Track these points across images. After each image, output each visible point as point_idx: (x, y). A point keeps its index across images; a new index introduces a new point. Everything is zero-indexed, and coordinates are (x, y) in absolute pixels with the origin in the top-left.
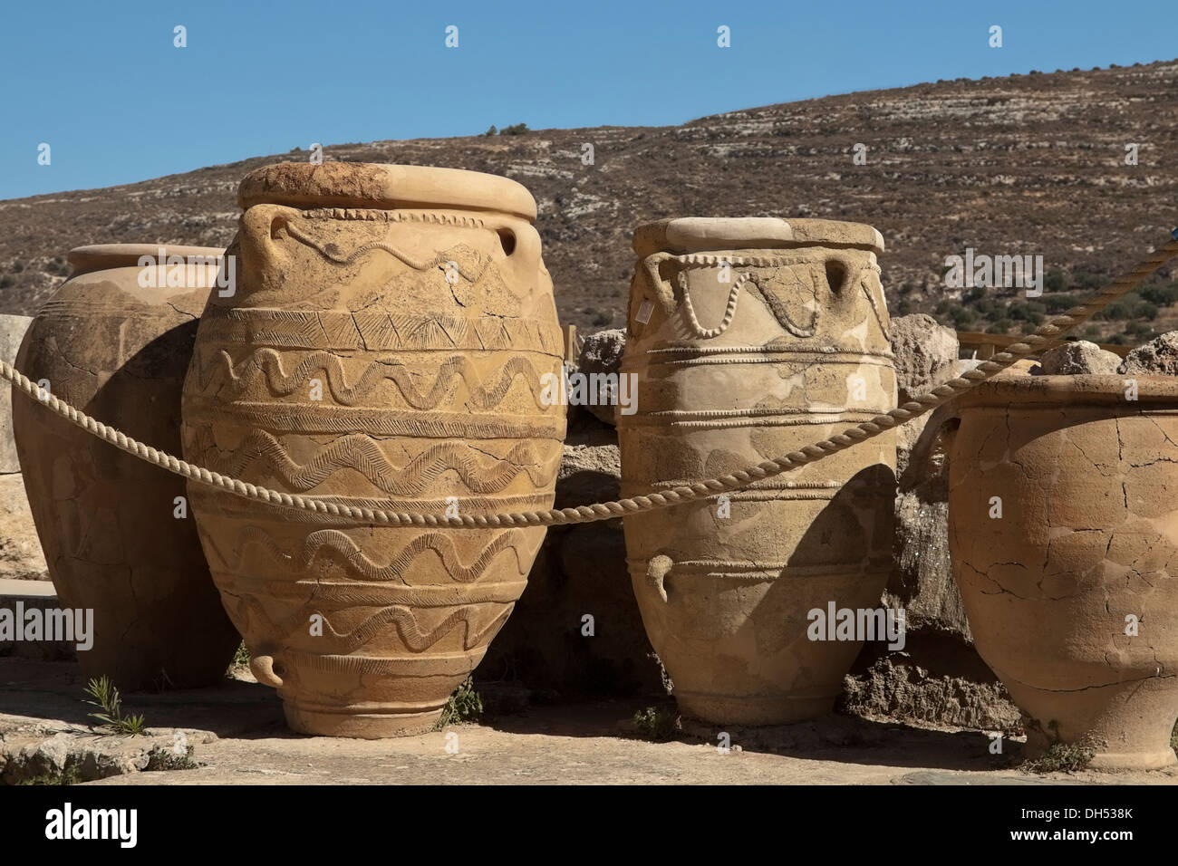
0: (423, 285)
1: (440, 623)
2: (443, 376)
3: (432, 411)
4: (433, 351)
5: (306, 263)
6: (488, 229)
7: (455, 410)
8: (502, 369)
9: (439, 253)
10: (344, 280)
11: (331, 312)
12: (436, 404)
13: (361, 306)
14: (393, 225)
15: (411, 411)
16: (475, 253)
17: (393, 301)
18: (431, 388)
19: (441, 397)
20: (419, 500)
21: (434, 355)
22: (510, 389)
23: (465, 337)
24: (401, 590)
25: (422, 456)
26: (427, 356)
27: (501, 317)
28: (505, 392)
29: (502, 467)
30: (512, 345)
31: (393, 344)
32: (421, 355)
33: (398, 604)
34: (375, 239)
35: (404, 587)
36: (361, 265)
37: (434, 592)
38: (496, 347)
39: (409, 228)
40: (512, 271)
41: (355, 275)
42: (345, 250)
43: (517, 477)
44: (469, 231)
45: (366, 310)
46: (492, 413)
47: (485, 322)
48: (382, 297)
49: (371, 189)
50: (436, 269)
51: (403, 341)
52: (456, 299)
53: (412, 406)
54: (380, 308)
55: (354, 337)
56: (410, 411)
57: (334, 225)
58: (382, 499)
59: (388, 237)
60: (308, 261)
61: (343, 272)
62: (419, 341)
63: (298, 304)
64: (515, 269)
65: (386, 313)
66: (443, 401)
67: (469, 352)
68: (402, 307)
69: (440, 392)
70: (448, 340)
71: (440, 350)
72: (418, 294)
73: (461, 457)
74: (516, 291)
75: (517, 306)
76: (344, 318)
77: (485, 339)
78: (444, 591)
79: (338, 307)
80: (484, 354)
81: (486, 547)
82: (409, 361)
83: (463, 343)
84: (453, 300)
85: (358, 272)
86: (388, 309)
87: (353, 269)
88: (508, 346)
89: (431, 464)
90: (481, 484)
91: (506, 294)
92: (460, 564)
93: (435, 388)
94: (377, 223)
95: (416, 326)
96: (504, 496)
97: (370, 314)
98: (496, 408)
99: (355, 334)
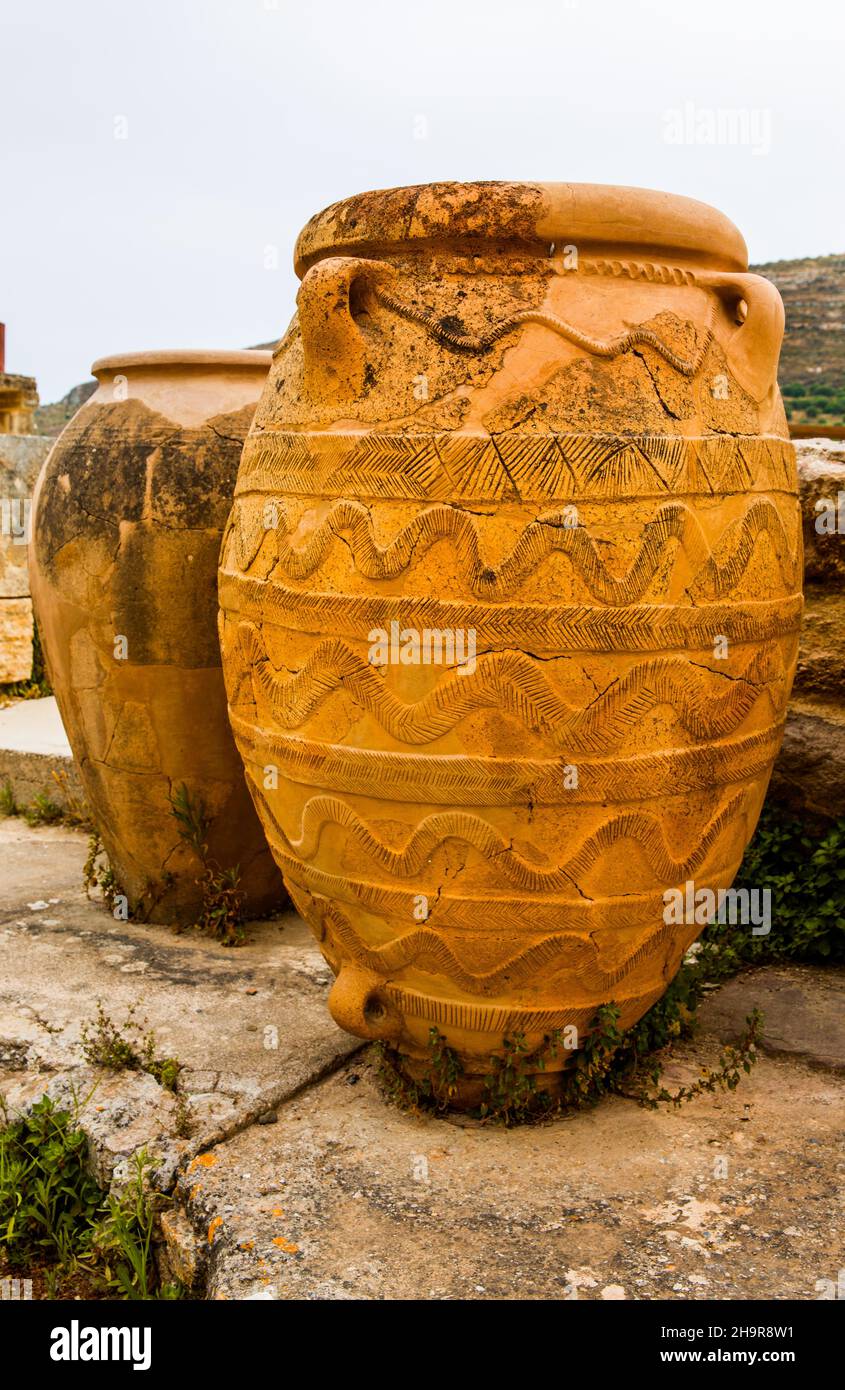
0: (611, 382)
1: (635, 950)
2: (653, 544)
3: (633, 607)
4: (633, 499)
5: (409, 353)
6: (702, 288)
7: (670, 603)
8: (740, 526)
9: (632, 327)
10: (477, 379)
11: (454, 435)
12: (641, 593)
13: (508, 424)
14: (553, 282)
15: (598, 608)
16: (687, 326)
17: (562, 413)
18: (631, 567)
19: (649, 581)
20: (610, 760)
21: (633, 507)
22: (751, 559)
23: (684, 472)
24: (577, 908)
25: (616, 687)
26: (623, 510)
27: (734, 435)
28: (745, 564)
29: (739, 692)
30: (753, 484)
31: (565, 488)
32: (613, 508)
33: (573, 929)
34: (526, 305)
35: (582, 902)
36: (504, 351)
37: (629, 906)
38: (732, 488)
39: (580, 286)
40: (745, 357)
41: (494, 370)
42: (477, 327)
43: (757, 703)
44: (676, 291)
45: (517, 430)
46: (726, 602)
47: (712, 446)
48: (544, 405)
49: (514, 220)
50: (630, 354)
51: (582, 484)
52: (665, 407)
53: (600, 599)
54: (540, 425)
55: (497, 478)
56: (596, 609)
57: (455, 286)
58: (550, 762)
59: (547, 302)
60: (413, 349)
61: (473, 365)
62: (610, 482)
63: (400, 422)
64: (749, 353)
65: (551, 435)
66: (651, 588)
67: (689, 500)
68: (577, 423)
69: (646, 572)
70: (656, 478)
71: (644, 498)
72: (604, 398)
73: (679, 683)
74: (752, 391)
75: (754, 416)
76: (479, 447)
77: (714, 475)
78: (645, 903)
79: (467, 425)
80: (712, 501)
81: (709, 825)
82: (593, 519)
83: (681, 484)
84: (661, 409)
85: (501, 362)
86: (555, 427)
87: (491, 360)
88: (748, 486)
89: (631, 697)
90: (707, 726)
91: (738, 396)
92: (671, 857)
93: (637, 566)
94: (526, 279)
95: (604, 457)
96: (740, 738)
97: (523, 437)
98: (733, 593)
99: (499, 472)
